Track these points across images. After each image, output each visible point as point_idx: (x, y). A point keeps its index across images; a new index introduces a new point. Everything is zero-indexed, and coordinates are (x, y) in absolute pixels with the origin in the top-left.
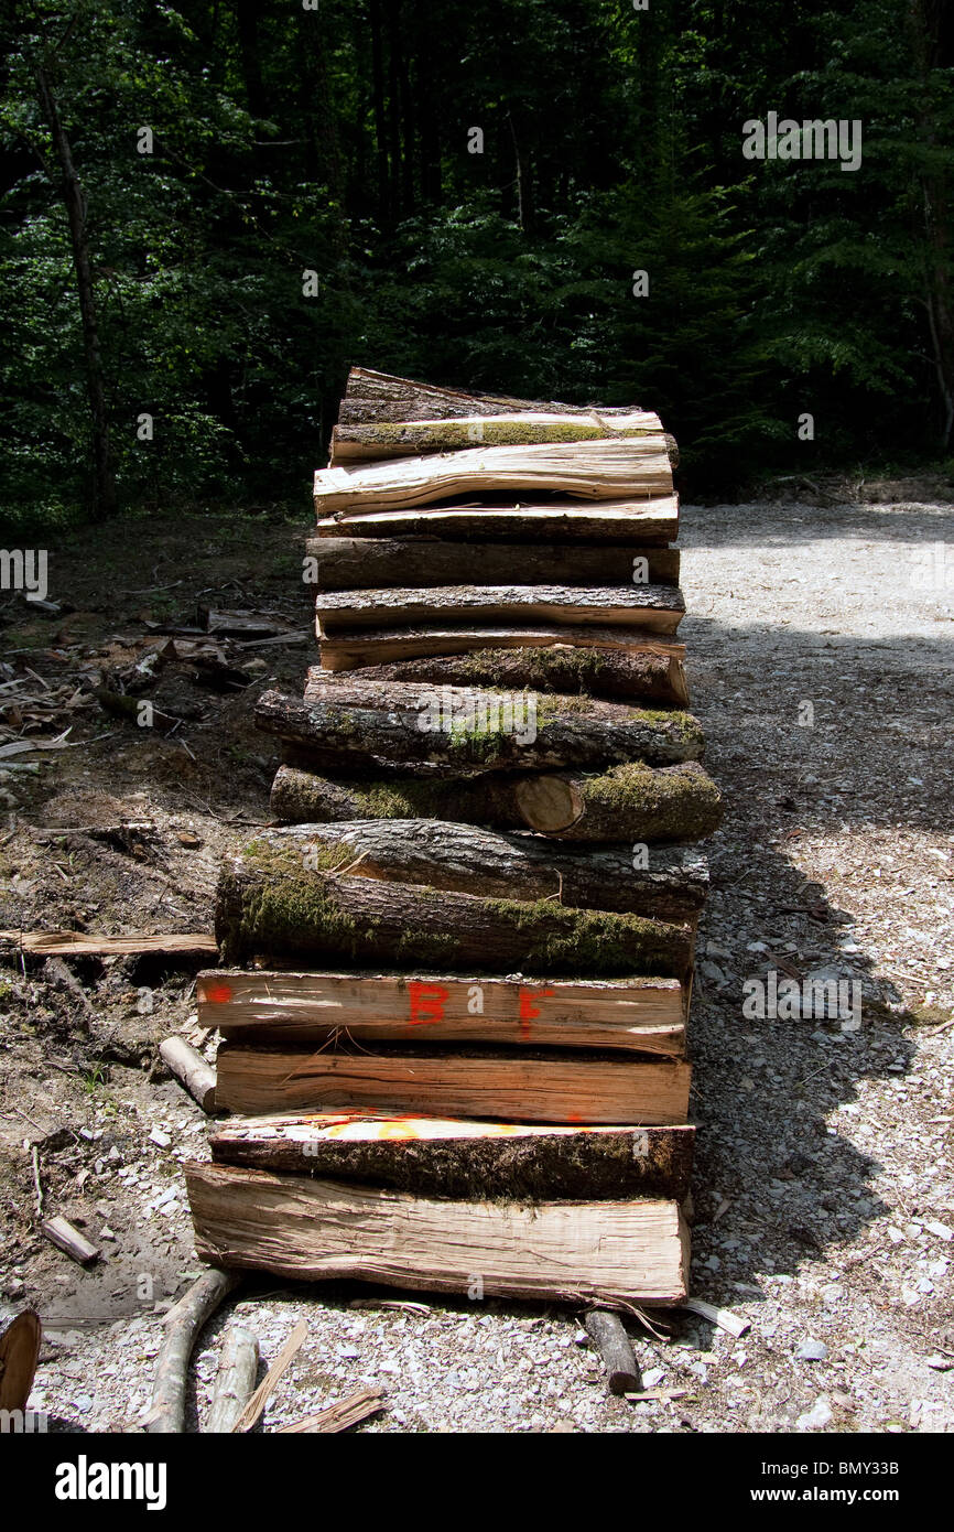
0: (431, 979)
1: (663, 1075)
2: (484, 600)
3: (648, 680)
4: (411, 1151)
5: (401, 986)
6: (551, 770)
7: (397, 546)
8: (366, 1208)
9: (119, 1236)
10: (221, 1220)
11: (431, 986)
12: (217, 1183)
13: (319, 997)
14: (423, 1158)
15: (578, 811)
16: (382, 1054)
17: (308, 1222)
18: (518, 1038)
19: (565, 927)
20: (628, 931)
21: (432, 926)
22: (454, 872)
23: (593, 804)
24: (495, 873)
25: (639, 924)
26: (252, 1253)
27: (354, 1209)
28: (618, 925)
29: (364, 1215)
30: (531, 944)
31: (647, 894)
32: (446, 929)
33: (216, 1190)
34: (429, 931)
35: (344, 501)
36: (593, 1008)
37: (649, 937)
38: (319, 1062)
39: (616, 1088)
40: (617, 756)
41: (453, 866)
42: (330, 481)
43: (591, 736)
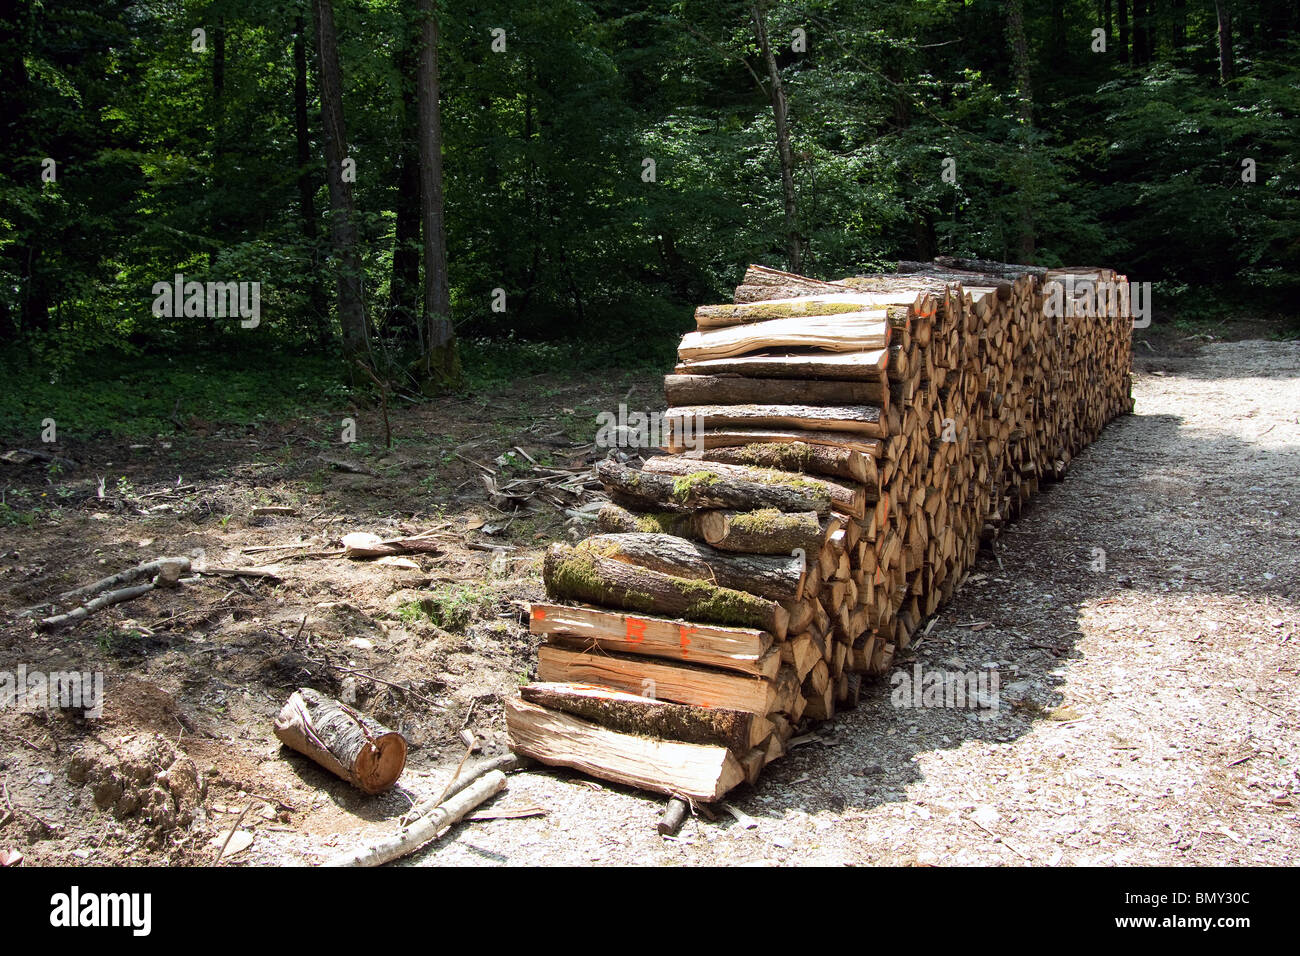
0: (638, 617)
1: (753, 686)
2: (758, 414)
3: (836, 465)
4: (607, 705)
5: (623, 619)
6: (718, 509)
7: (716, 380)
8: (583, 732)
9: (498, 747)
10: (520, 729)
11: (637, 620)
12: (519, 709)
13: (583, 621)
14: (611, 708)
15: (726, 532)
16: (616, 657)
17: (557, 735)
18: (682, 656)
19: (707, 595)
20: (741, 601)
21: (641, 588)
22: (665, 563)
23: (734, 529)
24: (684, 564)
25: (747, 597)
26: (530, 748)
27: (579, 732)
28: (735, 597)
29: (581, 735)
30: (690, 603)
31: (761, 583)
32: (648, 591)
33: (518, 712)
34: (639, 590)
35: (694, 352)
36: (718, 642)
37: (751, 606)
38: (584, 657)
39: (726, 691)
40: (763, 504)
41: (665, 559)
42: (690, 341)
43: (744, 491)
